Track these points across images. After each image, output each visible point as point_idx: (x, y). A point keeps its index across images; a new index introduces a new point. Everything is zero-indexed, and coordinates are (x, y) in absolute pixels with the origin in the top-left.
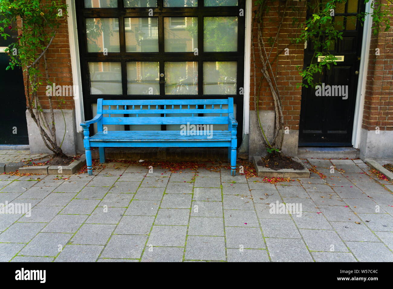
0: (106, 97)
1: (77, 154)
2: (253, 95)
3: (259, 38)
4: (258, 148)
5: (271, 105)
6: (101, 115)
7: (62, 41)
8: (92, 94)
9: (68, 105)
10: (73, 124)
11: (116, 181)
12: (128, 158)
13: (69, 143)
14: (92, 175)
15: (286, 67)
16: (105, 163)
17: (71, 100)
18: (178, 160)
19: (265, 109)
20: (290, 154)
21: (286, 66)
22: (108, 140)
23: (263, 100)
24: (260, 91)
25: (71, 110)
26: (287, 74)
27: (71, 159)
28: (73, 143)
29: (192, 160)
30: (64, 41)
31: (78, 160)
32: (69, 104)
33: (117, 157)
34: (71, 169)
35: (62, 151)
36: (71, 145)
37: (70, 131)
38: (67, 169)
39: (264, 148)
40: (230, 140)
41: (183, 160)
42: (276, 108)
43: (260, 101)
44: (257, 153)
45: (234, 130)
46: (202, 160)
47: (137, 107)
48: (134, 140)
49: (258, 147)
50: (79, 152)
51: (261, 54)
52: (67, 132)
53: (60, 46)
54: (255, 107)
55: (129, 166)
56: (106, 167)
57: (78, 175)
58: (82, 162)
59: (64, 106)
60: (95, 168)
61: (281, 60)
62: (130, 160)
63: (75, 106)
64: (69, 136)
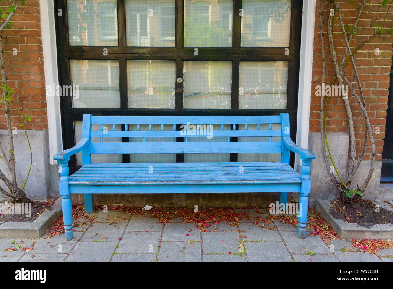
0: (96, 112)
1: (49, 197)
2: (319, 109)
3: (330, 25)
4: (323, 188)
5: (344, 124)
6: (88, 139)
7: (29, 24)
8: (75, 107)
9: (38, 124)
10: (45, 153)
11: (114, 254)
12: (128, 202)
13: (38, 181)
14: (72, 238)
15: (368, 68)
16: (93, 211)
17: (42, 116)
18: (204, 205)
19: (334, 130)
20: (368, 196)
21: (366, 67)
22: (100, 183)
23: (331, 117)
24: (328, 104)
25: (41, 132)
26: (367, 79)
27: (39, 207)
28: (44, 181)
29: (224, 205)
30: (32, 26)
31: (50, 209)
32: (39, 122)
33: (112, 201)
34: (37, 229)
35: (25, 195)
36: (41, 184)
37: (40, 164)
38: (30, 228)
39: (331, 187)
40: (300, 181)
41: (211, 205)
42: (352, 130)
43: (327, 119)
44: (321, 195)
45: (307, 166)
46: (239, 205)
47: (144, 126)
48: (143, 183)
49: (323, 186)
50: (52, 195)
51: (333, 50)
52: (35, 164)
53: (26, 33)
54: (322, 128)
55: (130, 218)
56: (94, 221)
57: (48, 239)
58: (56, 212)
59: (31, 125)
60: (78, 223)
61: (359, 59)
62: (131, 205)
63: (49, 124)
64: (38, 171)
